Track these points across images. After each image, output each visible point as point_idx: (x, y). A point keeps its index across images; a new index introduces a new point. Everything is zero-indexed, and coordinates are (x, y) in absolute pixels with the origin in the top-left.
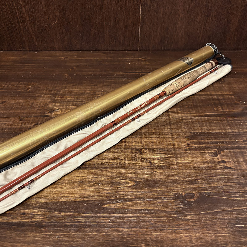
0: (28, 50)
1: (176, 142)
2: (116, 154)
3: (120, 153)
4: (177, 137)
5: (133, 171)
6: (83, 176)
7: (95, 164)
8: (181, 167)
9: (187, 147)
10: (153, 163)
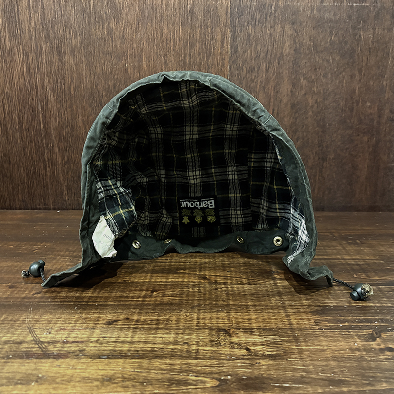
0: (52, 207)
1: (294, 320)
2: (180, 335)
3: (189, 335)
4: (294, 313)
5: (215, 362)
6: (114, 370)
7: (138, 351)
8: (309, 356)
9: (314, 326)
10: (253, 351)
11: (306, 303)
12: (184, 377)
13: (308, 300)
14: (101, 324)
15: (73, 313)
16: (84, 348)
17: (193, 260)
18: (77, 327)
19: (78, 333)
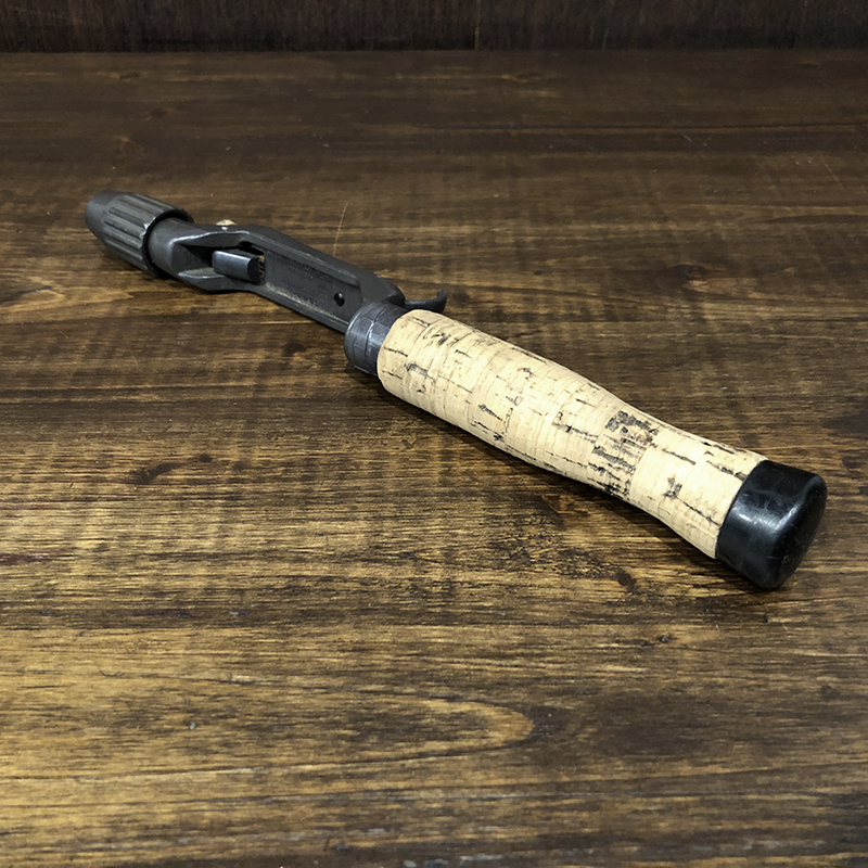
2: (388, 524)
3: (416, 520)
5: (511, 634)
6: (155, 676)
7: (241, 592)
8: (842, 604)
9: (847, 481)
10: (643, 584)
11: (806, 387)
12: (405, 701)
13: (813, 378)
14: (114, 481)
15: (16, 439)
16: (53, 582)
17: (422, 229)
18: (30, 497)
19: (35, 520)
